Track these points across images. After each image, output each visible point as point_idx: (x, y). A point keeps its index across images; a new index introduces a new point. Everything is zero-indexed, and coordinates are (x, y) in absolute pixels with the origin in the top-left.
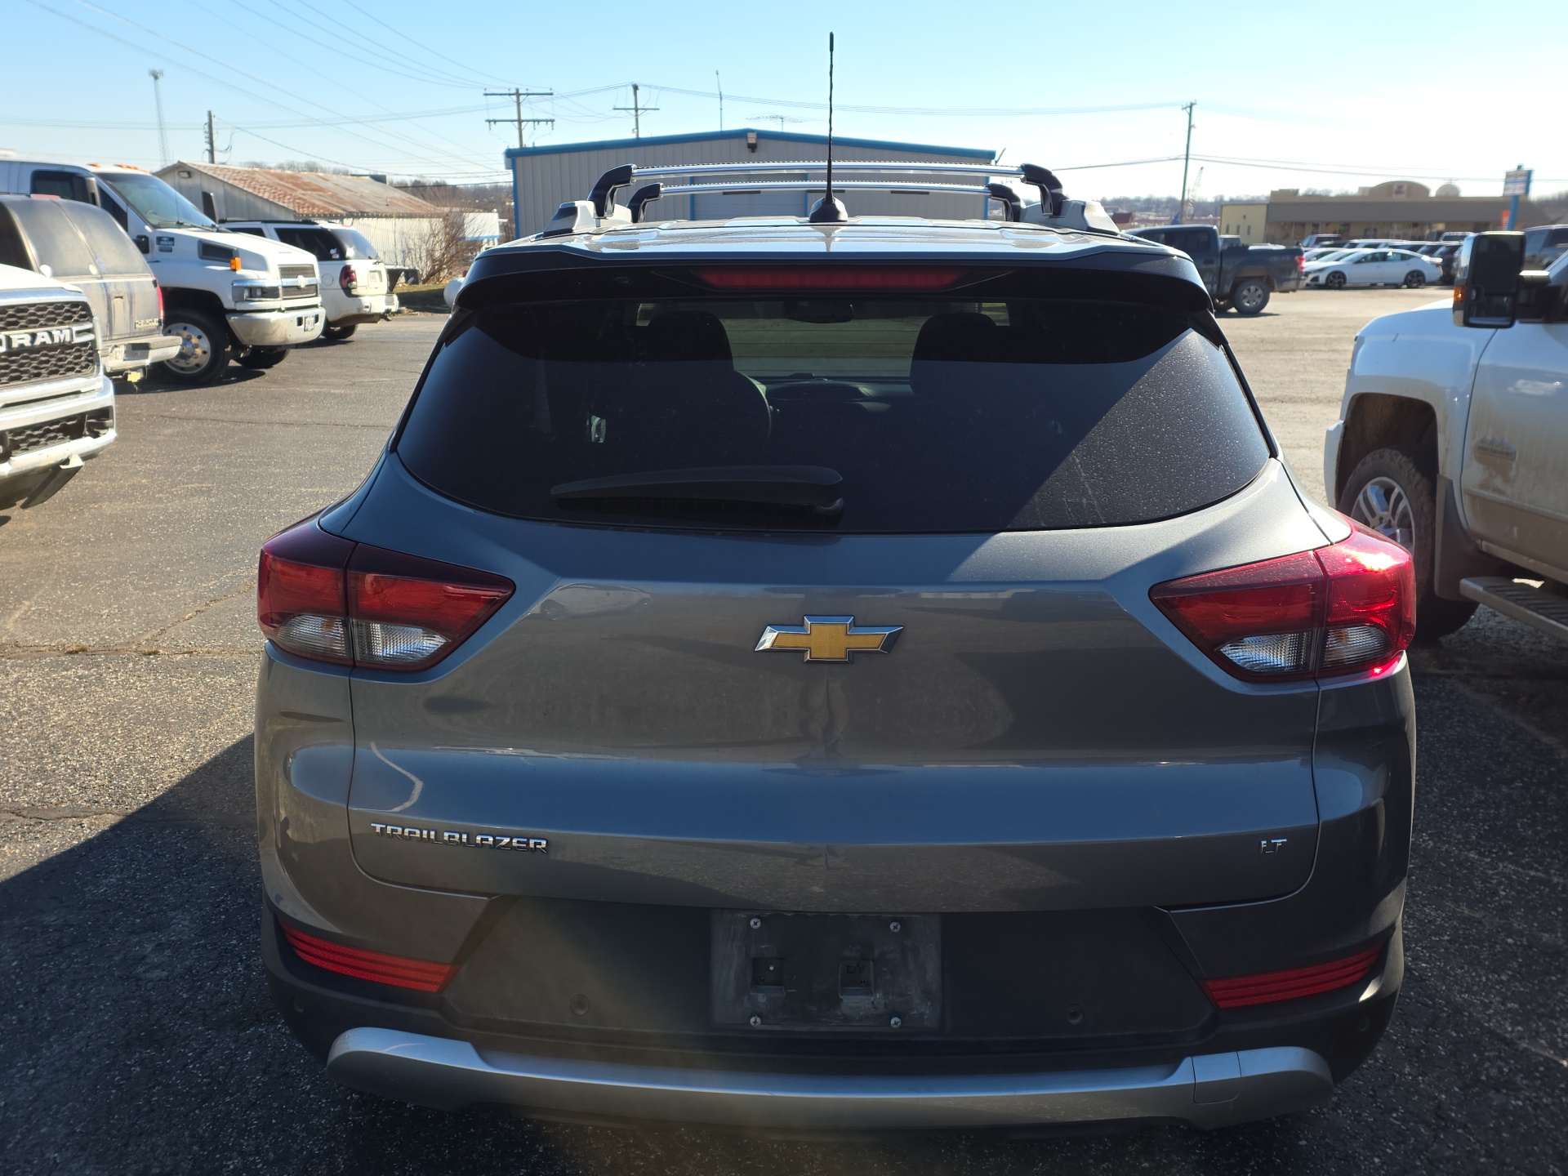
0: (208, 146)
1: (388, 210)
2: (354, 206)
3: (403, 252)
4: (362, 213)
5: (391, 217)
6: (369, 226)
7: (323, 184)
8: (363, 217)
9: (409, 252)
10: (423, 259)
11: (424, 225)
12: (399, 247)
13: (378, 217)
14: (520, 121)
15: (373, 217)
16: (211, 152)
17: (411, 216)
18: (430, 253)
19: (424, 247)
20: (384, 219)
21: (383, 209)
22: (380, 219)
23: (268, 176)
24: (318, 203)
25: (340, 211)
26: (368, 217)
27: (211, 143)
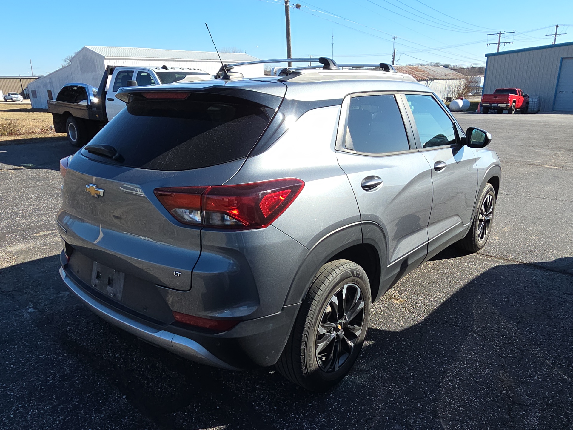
0: (393, 60)
1: (445, 77)
2: (433, 77)
3: (448, 91)
4: (435, 78)
5: (445, 79)
6: (437, 83)
7: (425, 70)
8: (435, 80)
9: (450, 91)
10: (455, 93)
11: (458, 82)
12: (447, 90)
13: (440, 80)
14: (499, 43)
15: (439, 80)
16: (393, 61)
17: (453, 79)
18: (458, 91)
19: (456, 89)
20: (443, 80)
21: (443, 77)
22: (441, 81)
23: (407, 68)
24: (420, 76)
25: (427, 78)
26: (437, 80)
27: (394, 59)
